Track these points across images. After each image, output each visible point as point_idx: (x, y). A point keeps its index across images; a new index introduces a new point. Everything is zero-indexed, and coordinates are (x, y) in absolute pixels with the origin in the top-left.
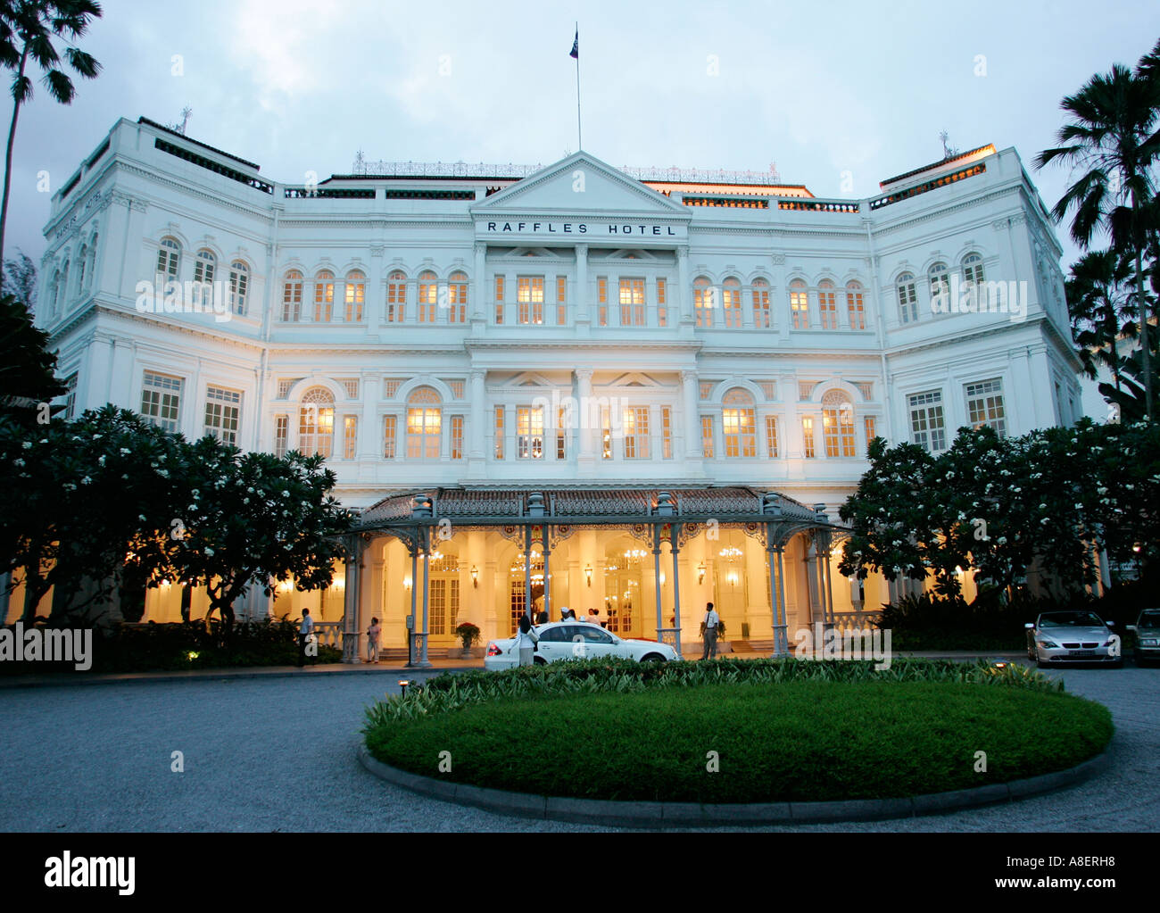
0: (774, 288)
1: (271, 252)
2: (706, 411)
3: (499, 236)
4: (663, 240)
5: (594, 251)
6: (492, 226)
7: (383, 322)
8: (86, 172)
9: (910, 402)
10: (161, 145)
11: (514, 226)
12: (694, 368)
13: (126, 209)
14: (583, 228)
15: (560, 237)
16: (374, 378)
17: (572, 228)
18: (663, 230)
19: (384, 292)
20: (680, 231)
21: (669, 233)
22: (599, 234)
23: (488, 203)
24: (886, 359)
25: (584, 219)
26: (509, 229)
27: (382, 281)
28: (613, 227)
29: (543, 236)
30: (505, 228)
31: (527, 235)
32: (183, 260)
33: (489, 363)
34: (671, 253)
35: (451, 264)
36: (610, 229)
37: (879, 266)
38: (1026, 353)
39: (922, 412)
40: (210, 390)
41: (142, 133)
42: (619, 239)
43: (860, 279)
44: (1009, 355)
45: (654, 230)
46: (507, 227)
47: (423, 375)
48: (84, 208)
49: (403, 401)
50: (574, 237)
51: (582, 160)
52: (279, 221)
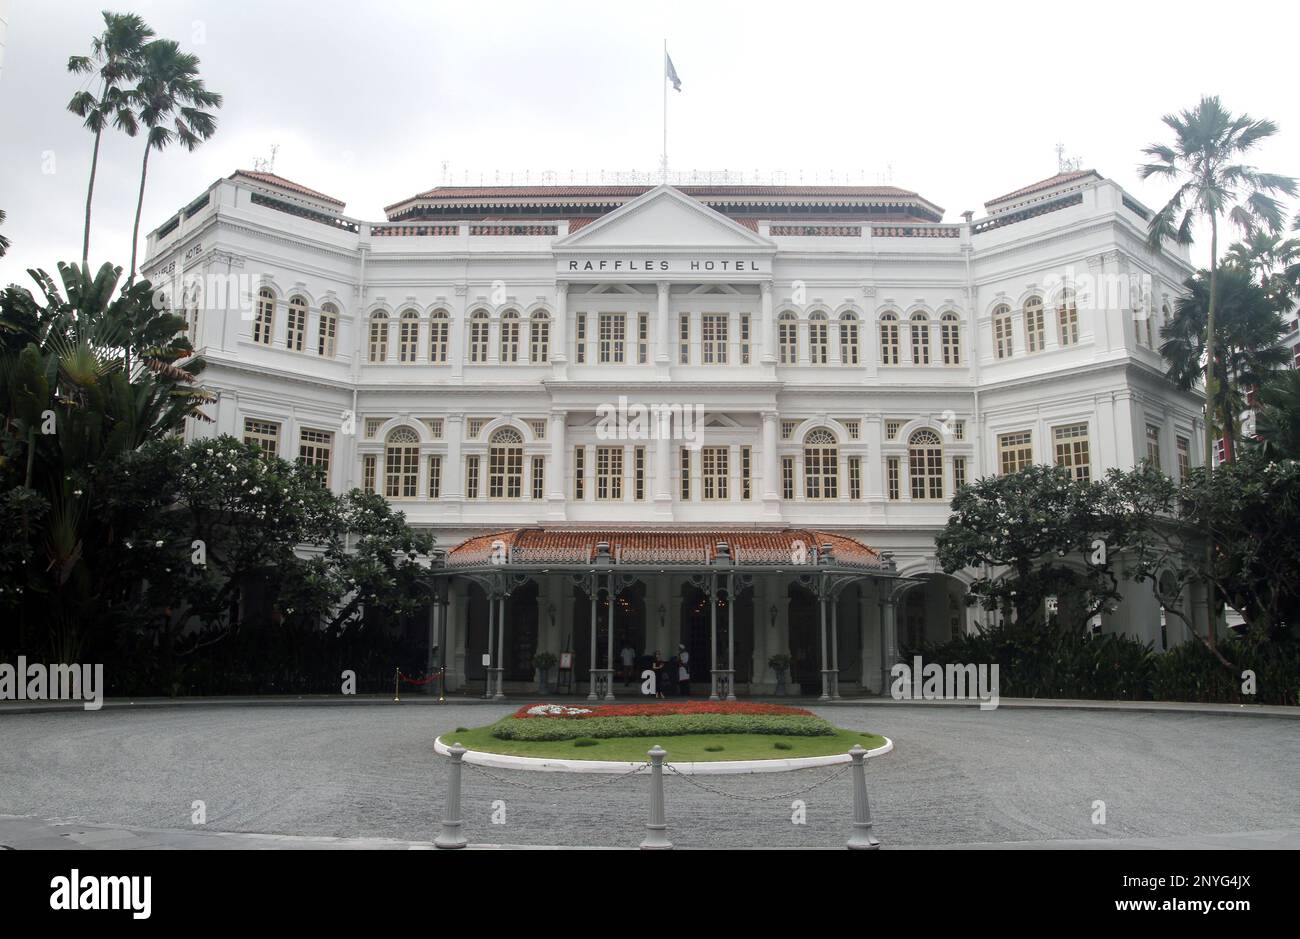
0: (863, 322)
1: (358, 292)
2: (787, 452)
3: (581, 274)
4: (747, 275)
5: (675, 288)
6: (573, 265)
7: (468, 362)
8: (184, 221)
9: (1001, 442)
10: (256, 199)
11: (596, 265)
12: (774, 409)
13: (227, 267)
14: (664, 265)
15: (641, 274)
16: (458, 419)
17: (654, 265)
18: (747, 267)
19: (468, 331)
20: (765, 267)
21: (753, 269)
22: (680, 271)
23: (572, 240)
24: (979, 396)
25: (665, 256)
26: (591, 267)
27: (466, 321)
28: (695, 263)
29: (624, 273)
30: (587, 267)
31: (608, 273)
32: (277, 309)
33: (569, 405)
34: (755, 288)
35: (534, 302)
36: (693, 266)
37: (976, 297)
38: (1111, 399)
39: (1012, 453)
40: (304, 433)
41: (239, 189)
42: (702, 275)
43: (957, 311)
44: (1095, 399)
45: (737, 266)
46: (589, 265)
47: (505, 415)
48: (184, 256)
49: (486, 441)
50: (656, 274)
51: (664, 194)
52: (366, 261)
